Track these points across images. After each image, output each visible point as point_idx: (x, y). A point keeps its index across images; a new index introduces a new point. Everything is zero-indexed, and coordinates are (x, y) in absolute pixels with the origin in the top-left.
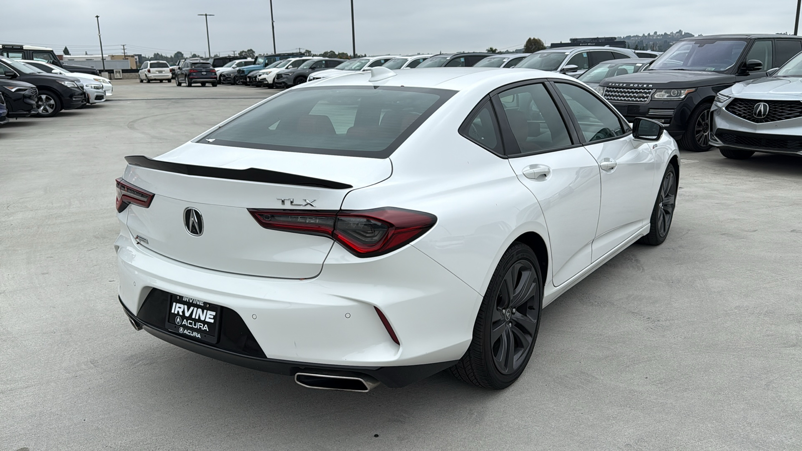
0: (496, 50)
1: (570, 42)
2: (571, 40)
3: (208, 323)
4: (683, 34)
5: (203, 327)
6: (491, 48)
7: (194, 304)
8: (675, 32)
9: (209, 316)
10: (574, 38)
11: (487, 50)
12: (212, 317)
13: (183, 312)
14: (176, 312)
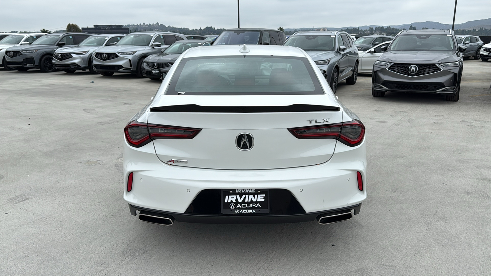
0: (47, 30)
1: (94, 27)
2: (94, 26)
3: (260, 202)
4: (159, 25)
5: (256, 206)
6: (43, 29)
7: (247, 193)
8: (155, 24)
9: (261, 198)
10: (96, 25)
11: (40, 30)
12: (263, 198)
13: (237, 200)
14: (229, 201)
